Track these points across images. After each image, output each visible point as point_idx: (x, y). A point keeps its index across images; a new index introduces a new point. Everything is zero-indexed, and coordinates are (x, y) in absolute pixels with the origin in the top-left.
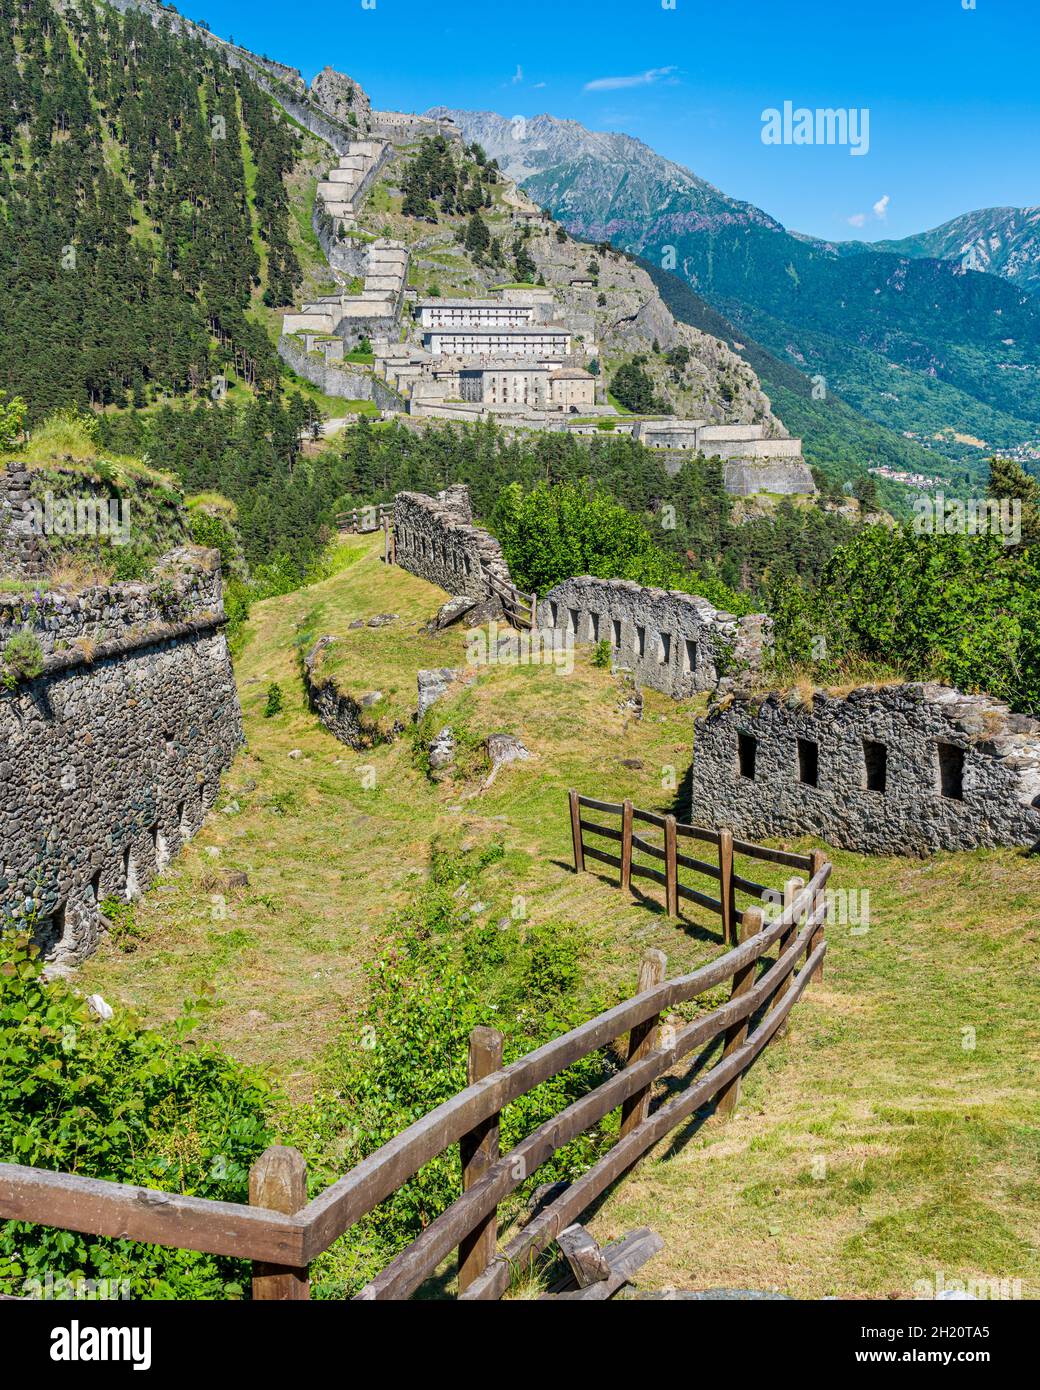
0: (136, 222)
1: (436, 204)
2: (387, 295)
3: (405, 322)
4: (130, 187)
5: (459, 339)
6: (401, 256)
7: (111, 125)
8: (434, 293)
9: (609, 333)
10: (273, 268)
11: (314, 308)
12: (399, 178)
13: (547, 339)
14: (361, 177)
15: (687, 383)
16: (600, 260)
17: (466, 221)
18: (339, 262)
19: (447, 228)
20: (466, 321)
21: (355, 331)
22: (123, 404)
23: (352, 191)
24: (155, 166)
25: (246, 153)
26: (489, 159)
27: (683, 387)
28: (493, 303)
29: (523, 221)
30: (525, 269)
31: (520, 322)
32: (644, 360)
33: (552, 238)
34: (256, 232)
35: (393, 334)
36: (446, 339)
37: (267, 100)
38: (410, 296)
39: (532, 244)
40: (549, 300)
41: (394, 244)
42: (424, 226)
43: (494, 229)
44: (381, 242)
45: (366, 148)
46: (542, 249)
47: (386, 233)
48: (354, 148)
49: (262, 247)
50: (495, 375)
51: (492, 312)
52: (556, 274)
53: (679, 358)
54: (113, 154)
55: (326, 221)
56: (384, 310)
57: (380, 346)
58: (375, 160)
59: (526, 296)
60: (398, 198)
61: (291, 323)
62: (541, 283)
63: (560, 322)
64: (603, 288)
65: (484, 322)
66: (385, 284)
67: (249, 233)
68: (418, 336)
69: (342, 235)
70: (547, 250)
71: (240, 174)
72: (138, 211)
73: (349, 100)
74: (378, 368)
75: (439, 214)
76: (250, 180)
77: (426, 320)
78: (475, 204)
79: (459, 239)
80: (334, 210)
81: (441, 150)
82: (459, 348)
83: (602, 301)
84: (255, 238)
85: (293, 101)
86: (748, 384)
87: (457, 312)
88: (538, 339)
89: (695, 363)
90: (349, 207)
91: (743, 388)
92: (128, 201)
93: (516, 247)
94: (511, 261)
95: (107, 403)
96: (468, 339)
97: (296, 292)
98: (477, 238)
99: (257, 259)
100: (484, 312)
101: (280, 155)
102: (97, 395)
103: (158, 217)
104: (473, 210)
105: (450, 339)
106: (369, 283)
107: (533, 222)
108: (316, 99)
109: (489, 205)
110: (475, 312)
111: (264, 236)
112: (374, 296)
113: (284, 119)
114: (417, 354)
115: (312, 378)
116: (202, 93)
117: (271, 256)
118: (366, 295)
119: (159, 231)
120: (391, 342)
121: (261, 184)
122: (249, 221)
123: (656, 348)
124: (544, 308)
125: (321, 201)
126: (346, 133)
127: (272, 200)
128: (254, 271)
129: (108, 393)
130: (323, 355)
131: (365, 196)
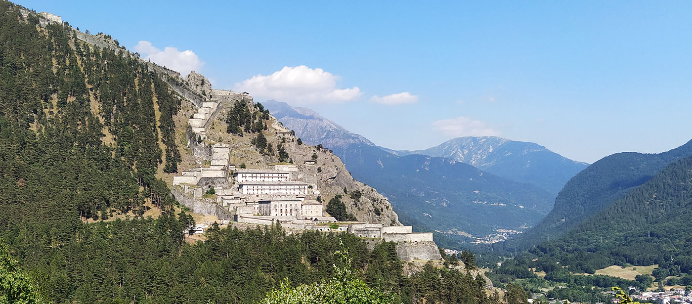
0: (105, 136)
1: (242, 128)
2: (222, 167)
3: (230, 180)
4: (102, 121)
5: (256, 187)
6: (227, 150)
7: (95, 94)
8: (243, 167)
9: (324, 184)
10: (168, 156)
11: (188, 173)
12: (226, 116)
13: (296, 187)
14: (208, 117)
15: (361, 207)
16: (317, 153)
17: (256, 135)
18: (199, 154)
19: (248, 138)
20: (258, 179)
21: (207, 184)
22: (96, 218)
23: (205, 123)
24: (114, 112)
25: (156, 107)
26: (265, 109)
27: (359, 209)
28: (271, 171)
29: (282, 135)
30: (283, 157)
31: (283, 180)
32: (340, 196)
33: (295, 143)
34: (160, 140)
35: (225, 185)
36: (250, 187)
37: (165, 84)
38: (232, 168)
39: (286, 146)
40: (296, 170)
41: (224, 145)
42: (237, 137)
43: (269, 139)
44: (218, 144)
45: (210, 104)
46: (291, 148)
47: (220, 140)
48: (205, 105)
49: (163, 146)
50: (276, 203)
51: (270, 175)
52: (297, 158)
53: (357, 195)
54: (95, 107)
55: (193, 136)
56: (220, 174)
57: (219, 190)
58: (215, 110)
59: (286, 168)
60: (225, 126)
61: (177, 180)
62: (291, 162)
63: (301, 180)
64: (319, 165)
65: (266, 179)
66: (220, 162)
67: (157, 140)
68: (236, 186)
69: (200, 141)
70: (293, 148)
71: (153, 115)
72: (105, 131)
73: (202, 84)
74: (219, 200)
75: (244, 133)
76: (158, 118)
77: (240, 178)
78: (260, 128)
79: (253, 143)
80: (196, 130)
81: (244, 105)
82: (256, 191)
83: (319, 170)
84: (160, 142)
85: (177, 85)
86: (387, 208)
87: (254, 175)
88: (292, 187)
89: (363, 198)
90: (203, 130)
91: (385, 210)
92: (101, 126)
93: (279, 147)
94: (277, 153)
95: (88, 218)
96: (260, 187)
97: (179, 166)
98: (261, 143)
99: (161, 151)
100: (266, 175)
101: (171, 107)
102: (83, 213)
103: (115, 133)
104: (259, 131)
105: (251, 187)
106: (213, 162)
107: (286, 136)
108: (187, 84)
109: (266, 129)
110: (262, 175)
111: (164, 142)
112: (216, 168)
113: (173, 92)
114: (236, 194)
115: (187, 205)
116: (136, 81)
117: (167, 151)
118: (212, 168)
119: (115, 139)
120: (224, 188)
121: (162, 119)
122: (157, 135)
123: (345, 191)
124: (293, 173)
125: (190, 127)
126: (201, 98)
127: (168, 127)
128: (159, 157)
129: (89, 213)
130: (193, 195)
131: (209, 124)
